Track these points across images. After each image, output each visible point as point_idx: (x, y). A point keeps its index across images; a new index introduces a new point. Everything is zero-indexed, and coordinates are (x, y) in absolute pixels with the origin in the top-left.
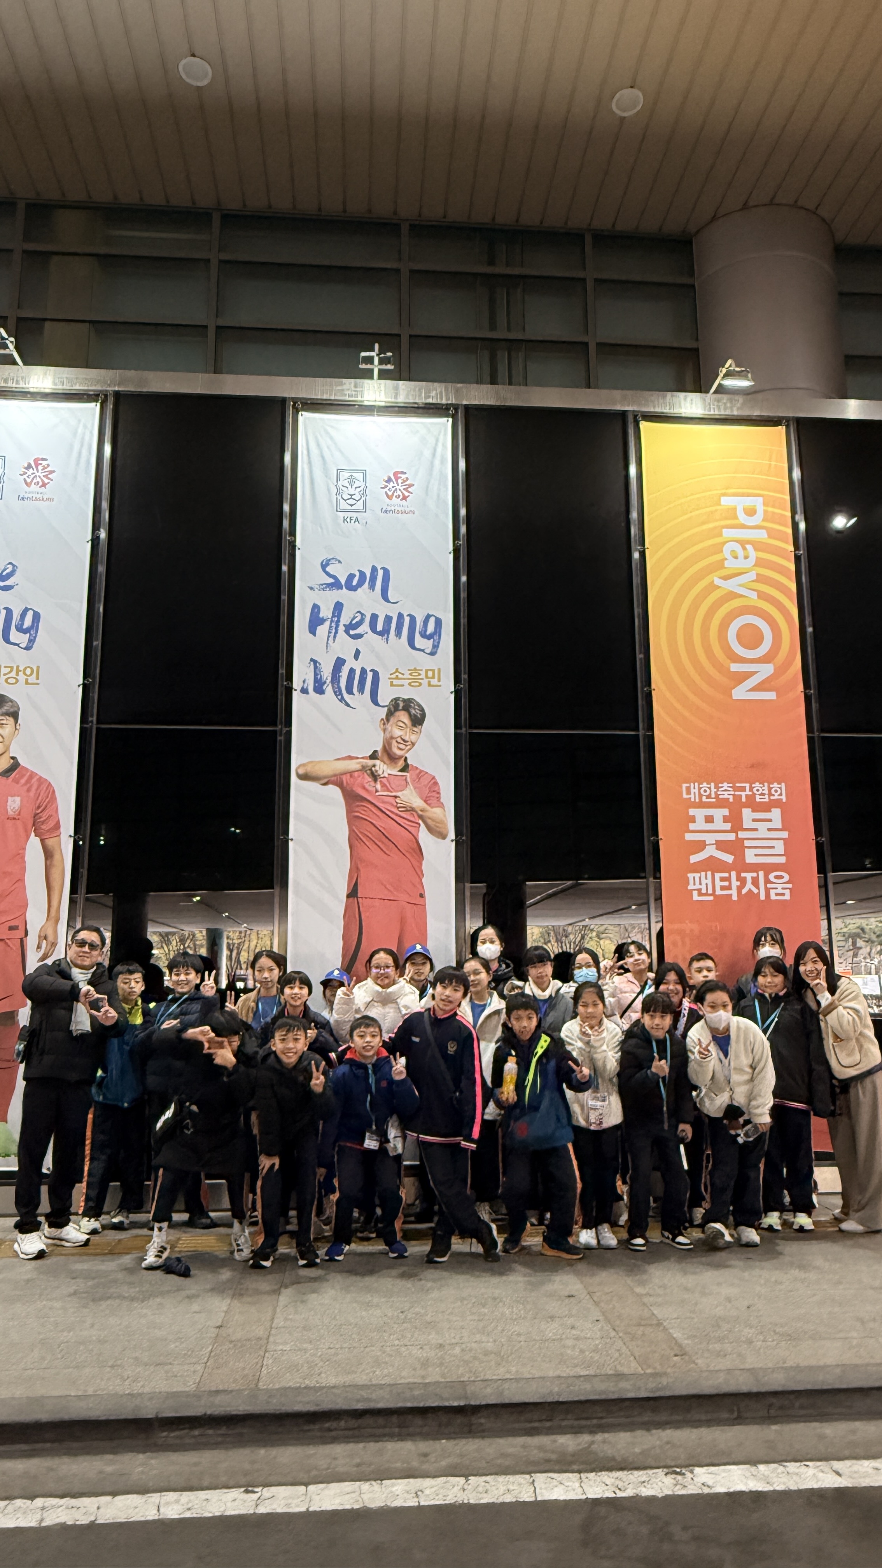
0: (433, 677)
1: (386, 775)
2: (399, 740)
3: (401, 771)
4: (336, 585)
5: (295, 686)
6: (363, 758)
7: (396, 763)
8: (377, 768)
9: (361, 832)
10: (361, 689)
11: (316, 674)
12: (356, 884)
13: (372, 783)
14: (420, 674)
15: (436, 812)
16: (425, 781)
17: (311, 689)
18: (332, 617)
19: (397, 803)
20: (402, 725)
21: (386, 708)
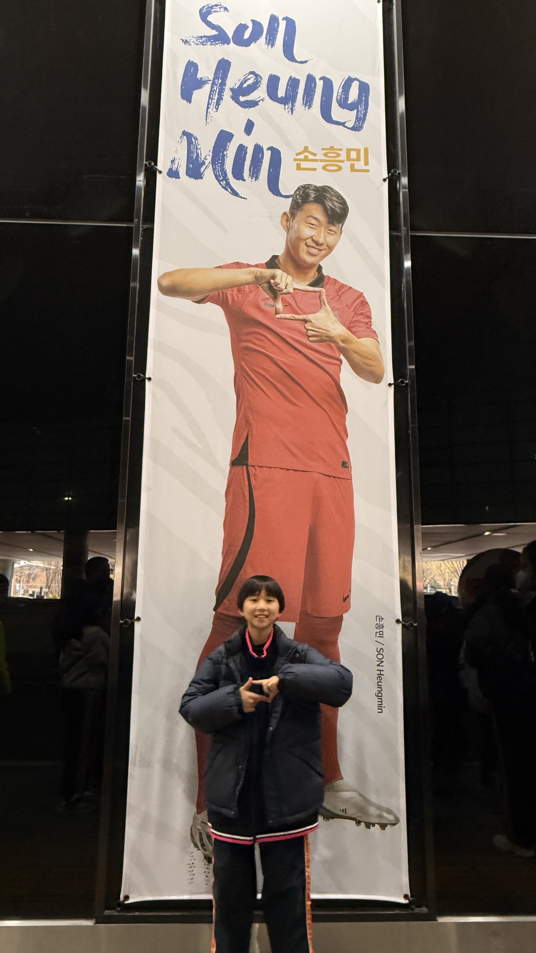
0: (358, 159)
1: (291, 291)
2: (310, 242)
3: (313, 284)
4: (220, 38)
6: (257, 266)
7: (306, 274)
8: (278, 280)
9: (254, 371)
10: (255, 173)
11: (189, 152)
12: (245, 447)
13: (271, 301)
14: (339, 155)
16: (347, 299)
17: (182, 171)
18: (214, 79)
19: (307, 330)
20: (314, 222)
21: (291, 199)
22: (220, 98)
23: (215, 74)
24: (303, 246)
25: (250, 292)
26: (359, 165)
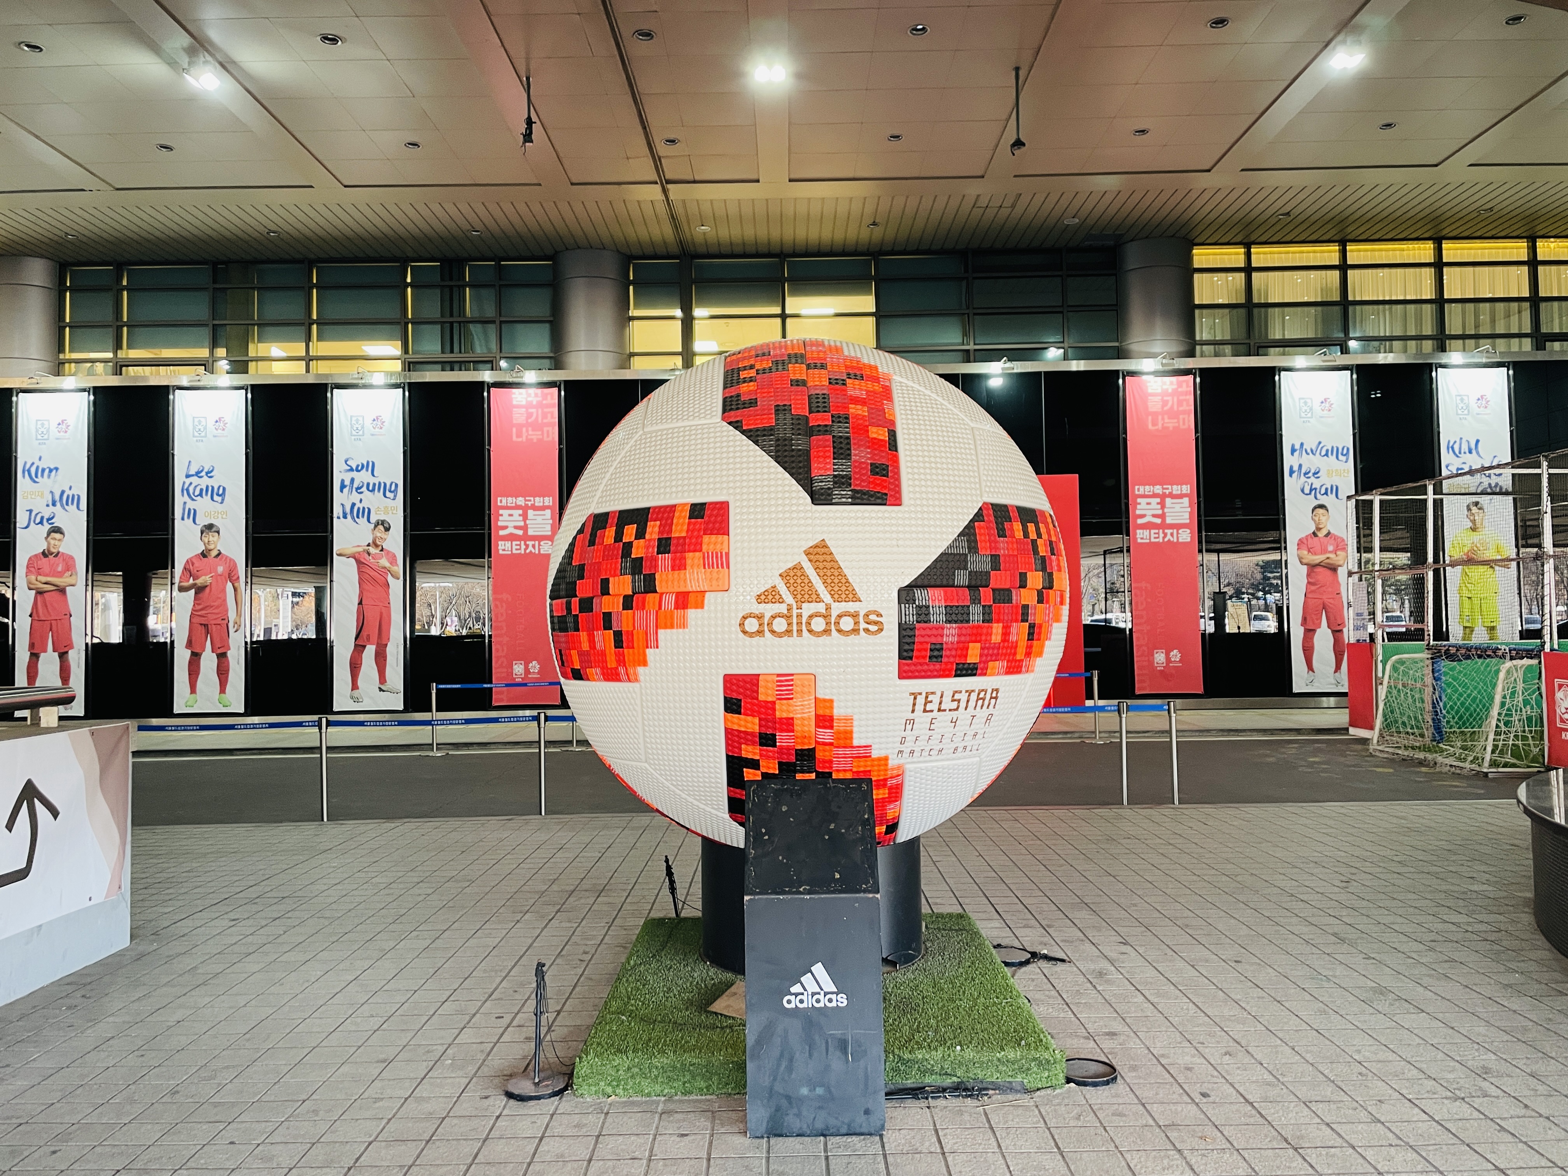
0: (394, 510)
1: (374, 553)
2: (379, 538)
3: (380, 551)
4: (352, 470)
5: (334, 516)
6: (364, 546)
7: (378, 548)
8: (370, 550)
9: (363, 578)
10: (363, 516)
11: (343, 510)
12: (362, 599)
13: (368, 557)
14: (388, 509)
15: (395, 568)
16: (390, 555)
17: (341, 516)
18: (349, 484)
19: (379, 565)
20: (381, 531)
21: (374, 524)
22: (352, 491)
24: (377, 539)
25: (362, 554)
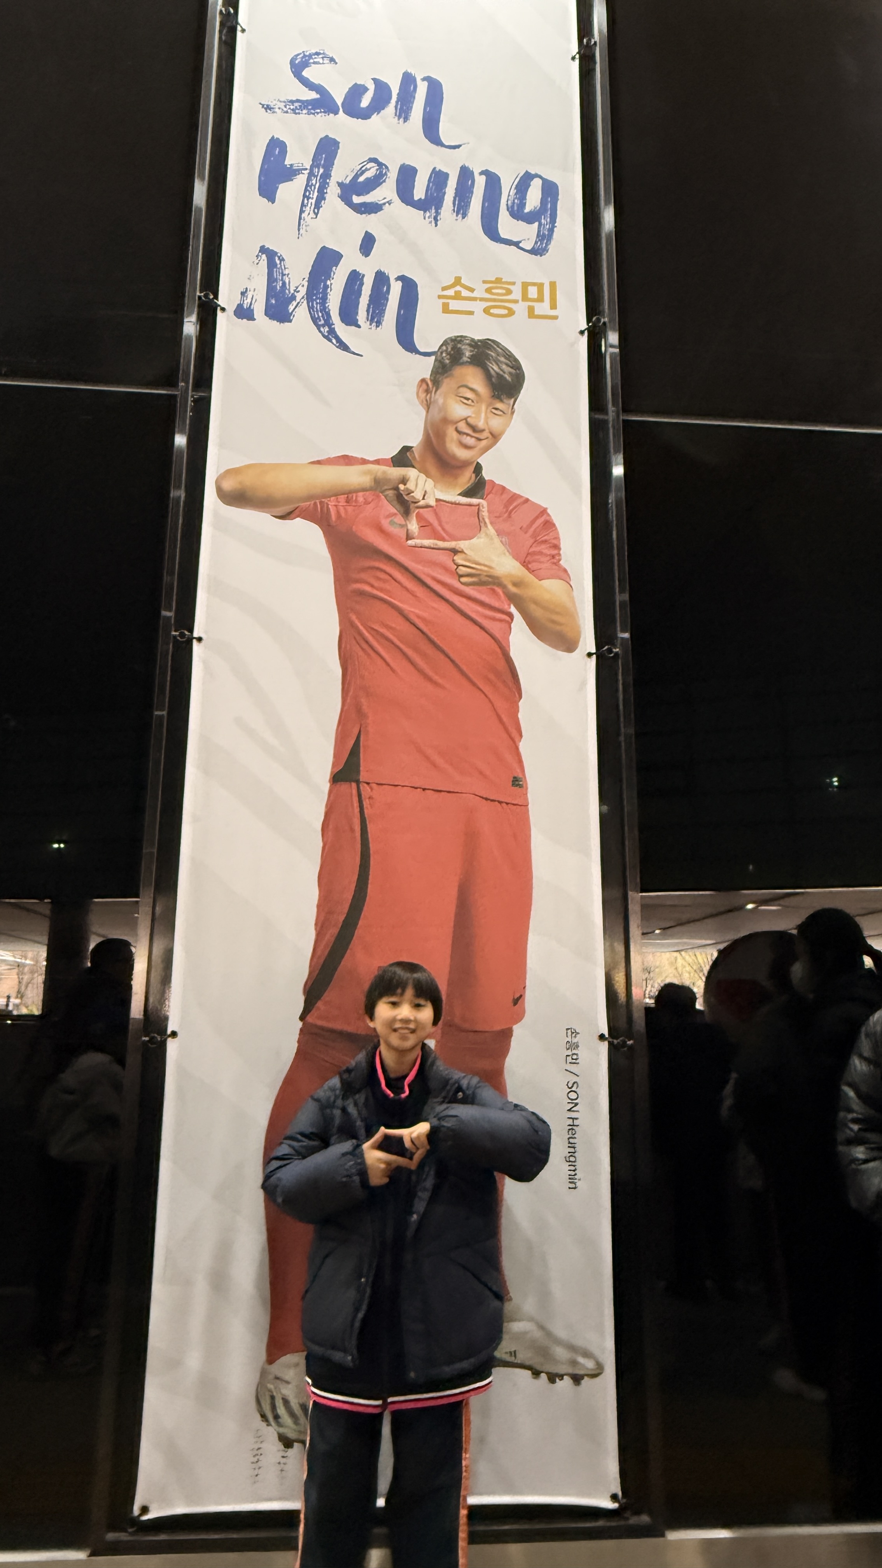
0: (540, 299)
1: (433, 503)
2: (462, 426)
3: (467, 493)
4: (323, 104)
5: (222, 301)
6: (377, 462)
7: (456, 477)
8: (411, 485)
9: (371, 630)
10: (376, 315)
11: (271, 279)
12: (355, 752)
13: (399, 519)
14: (509, 292)
17: (259, 309)
18: (312, 167)
19: (458, 566)
20: (469, 395)
21: (433, 358)
22: (321, 197)
23: (315, 159)
24: (451, 433)
25: (367, 503)
26: (543, 308)
